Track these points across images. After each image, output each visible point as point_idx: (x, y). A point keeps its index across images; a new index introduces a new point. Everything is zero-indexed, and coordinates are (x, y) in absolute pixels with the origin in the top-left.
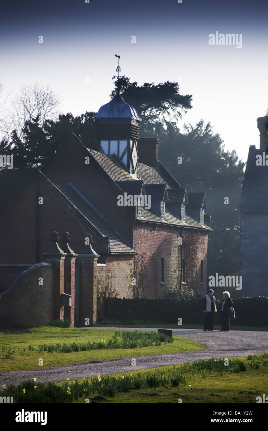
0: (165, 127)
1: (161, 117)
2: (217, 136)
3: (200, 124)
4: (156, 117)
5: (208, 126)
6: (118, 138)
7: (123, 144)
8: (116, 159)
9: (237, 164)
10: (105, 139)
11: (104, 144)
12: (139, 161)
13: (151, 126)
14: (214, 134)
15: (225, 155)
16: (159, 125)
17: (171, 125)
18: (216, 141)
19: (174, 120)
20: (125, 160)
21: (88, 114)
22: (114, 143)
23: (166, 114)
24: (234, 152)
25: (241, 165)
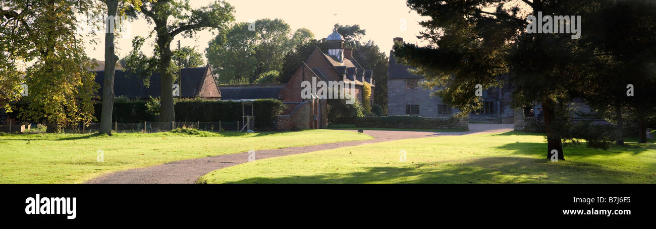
0: (355, 43)
1: (353, 39)
2: (377, 46)
3: (369, 41)
4: (351, 39)
5: (373, 42)
6: (336, 48)
7: (338, 51)
8: (334, 58)
9: (385, 58)
10: (330, 49)
11: (330, 51)
12: (344, 58)
13: (349, 43)
14: (375, 45)
15: (380, 54)
16: (352, 43)
17: (357, 42)
18: (376, 48)
19: (358, 40)
20: (338, 58)
21: (323, 39)
22: (334, 50)
23: (355, 38)
24: (384, 53)
25: (387, 58)
